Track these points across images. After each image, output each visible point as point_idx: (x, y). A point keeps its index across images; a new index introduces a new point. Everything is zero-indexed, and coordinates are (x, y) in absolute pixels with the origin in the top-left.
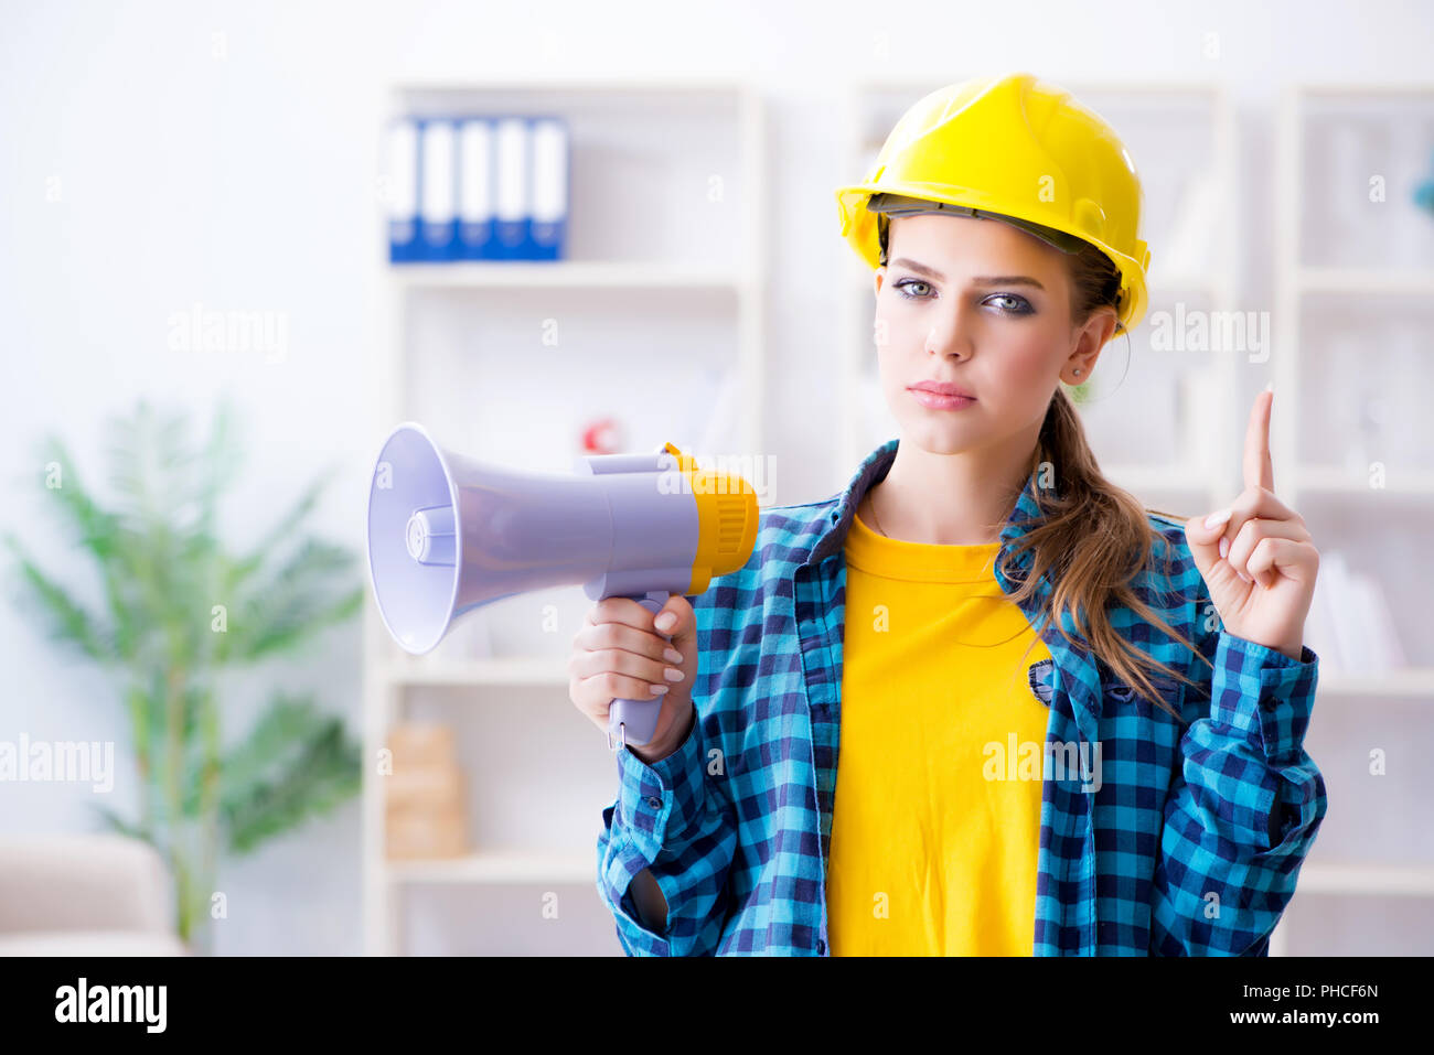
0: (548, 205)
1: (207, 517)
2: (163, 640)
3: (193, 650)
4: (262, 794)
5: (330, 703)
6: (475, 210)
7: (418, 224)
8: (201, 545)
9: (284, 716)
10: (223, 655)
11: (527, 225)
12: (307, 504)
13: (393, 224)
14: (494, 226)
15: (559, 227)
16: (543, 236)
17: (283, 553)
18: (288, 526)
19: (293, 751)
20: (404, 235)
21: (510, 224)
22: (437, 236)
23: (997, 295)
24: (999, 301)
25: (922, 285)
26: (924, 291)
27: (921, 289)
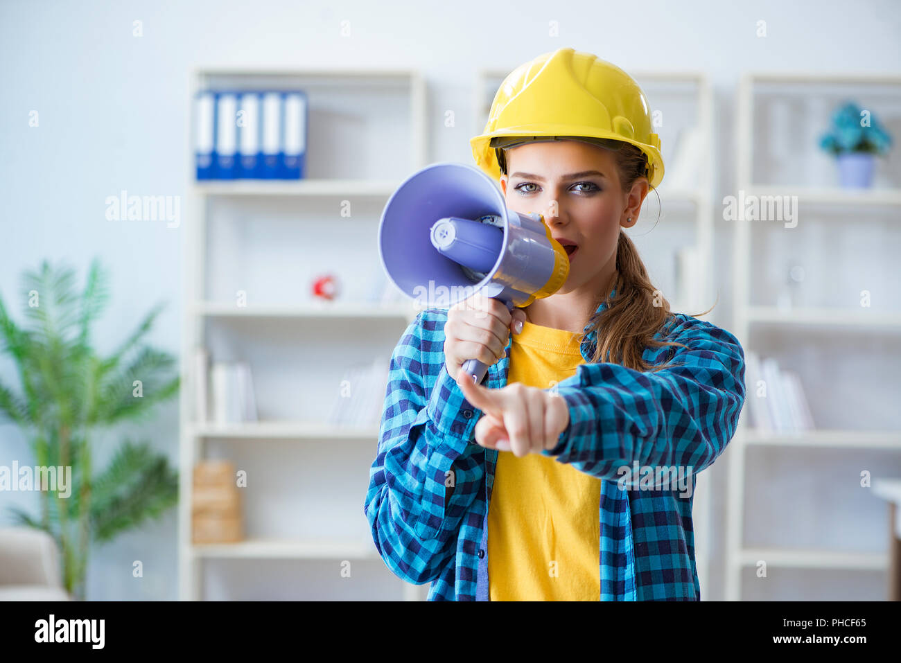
0: (294, 145)
1: (84, 334)
2: (57, 409)
3: (74, 417)
4: (116, 503)
5: (159, 447)
6: (249, 147)
7: (214, 155)
8: (80, 351)
9: (130, 456)
10: (93, 419)
11: (281, 157)
12: (146, 326)
13: (198, 155)
14: (260, 157)
15: (301, 158)
16: (291, 163)
17: (130, 357)
18: (134, 340)
19: (136, 477)
20: (205, 162)
21: (270, 156)
22: (226, 163)
23: (577, 184)
24: (578, 187)
25: (531, 185)
26: (534, 188)
27: (531, 187)
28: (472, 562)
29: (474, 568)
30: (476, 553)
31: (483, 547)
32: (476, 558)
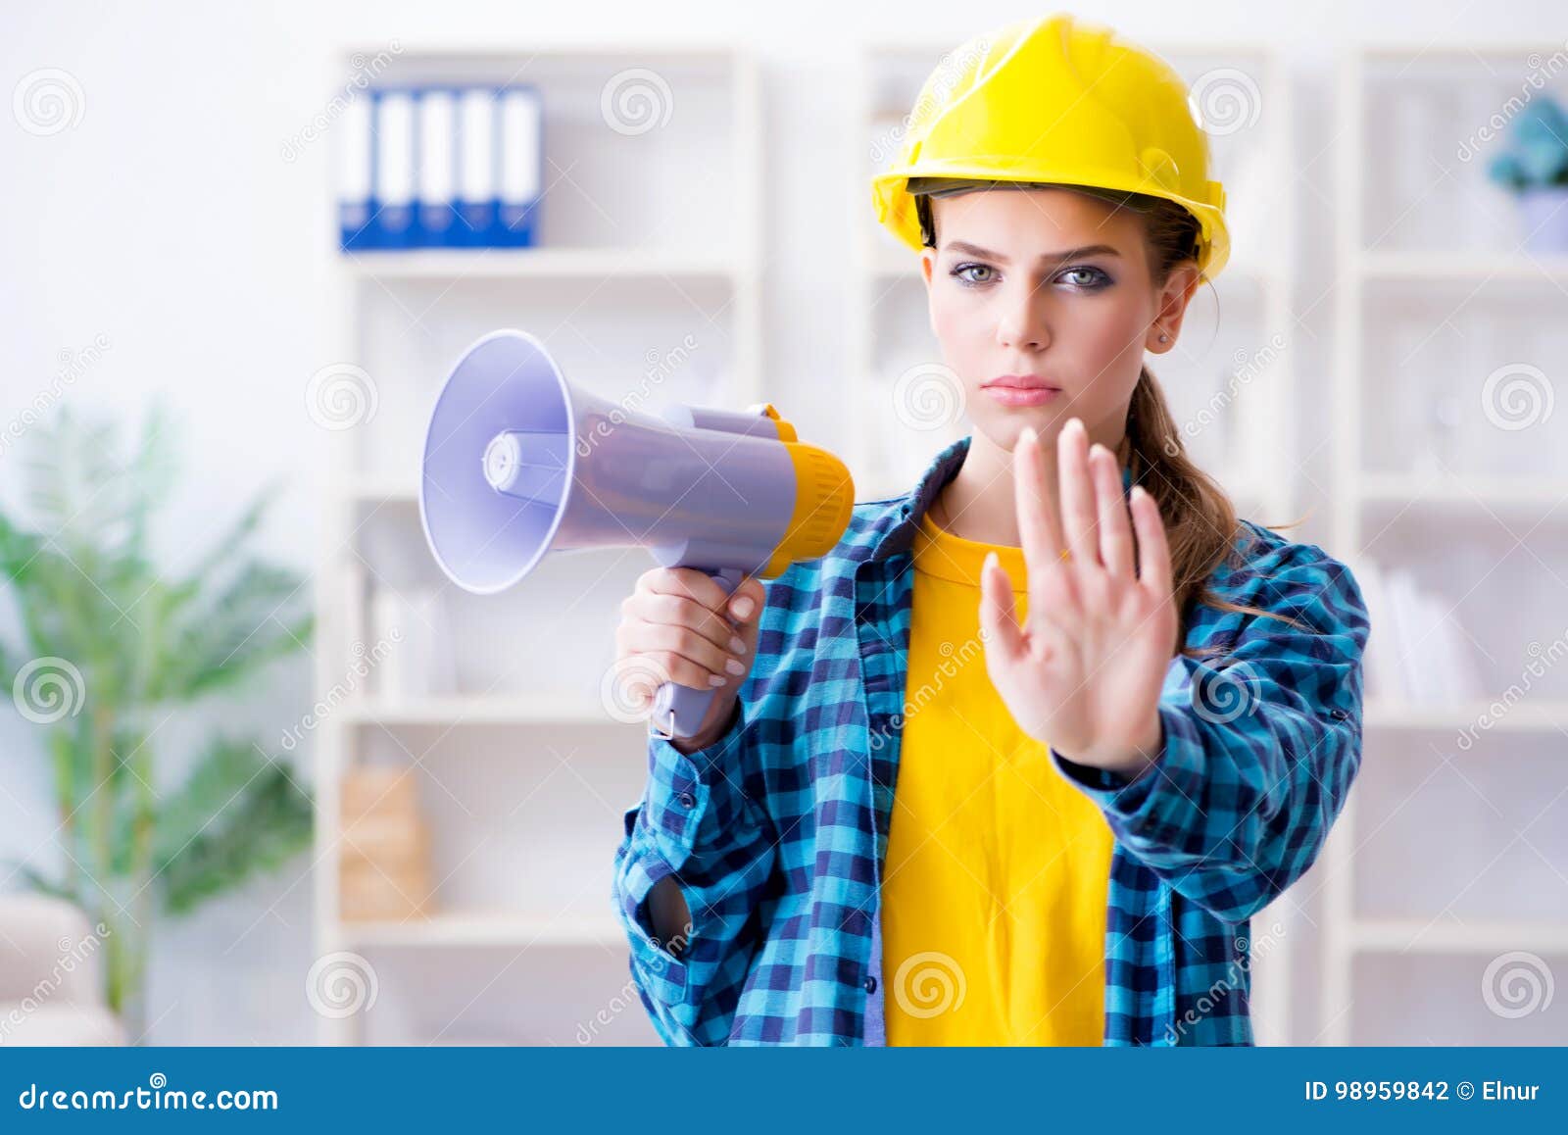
0: (518, 185)
1: (137, 538)
3: (120, 689)
4: (201, 847)
6: (437, 191)
7: (373, 206)
8: (130, 570)
9: (224, 760)
10: (156, 693)
11: (495, 207)
12: (250, 522)
13: (345, 207)
14: (458, 208)
15: (532, 209)
16: (514, 220)
17: (222, 578)
18: (229, 546)
19: (236, 799)
20: (357, 219)
21: (477, 206)
22: (394, 220)
23: (1069, 270)
24: (1071, 277)
25: (982, 269)
26: (985, 275)
27: (981, 273)
28: (854, 1000)
29: (858, 1010)
30: (860, 983)
31: (874, 972)
32: (861, 992)
